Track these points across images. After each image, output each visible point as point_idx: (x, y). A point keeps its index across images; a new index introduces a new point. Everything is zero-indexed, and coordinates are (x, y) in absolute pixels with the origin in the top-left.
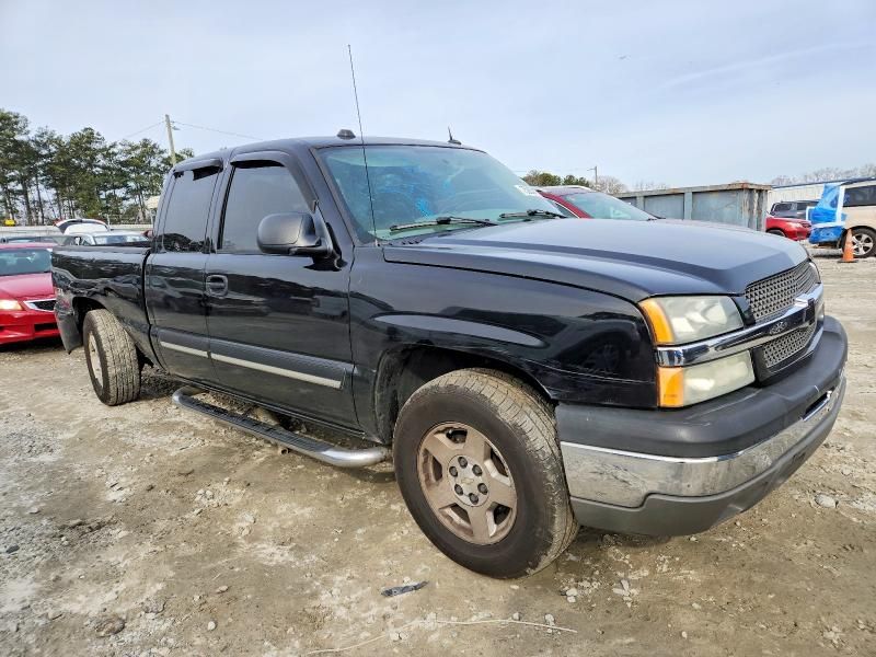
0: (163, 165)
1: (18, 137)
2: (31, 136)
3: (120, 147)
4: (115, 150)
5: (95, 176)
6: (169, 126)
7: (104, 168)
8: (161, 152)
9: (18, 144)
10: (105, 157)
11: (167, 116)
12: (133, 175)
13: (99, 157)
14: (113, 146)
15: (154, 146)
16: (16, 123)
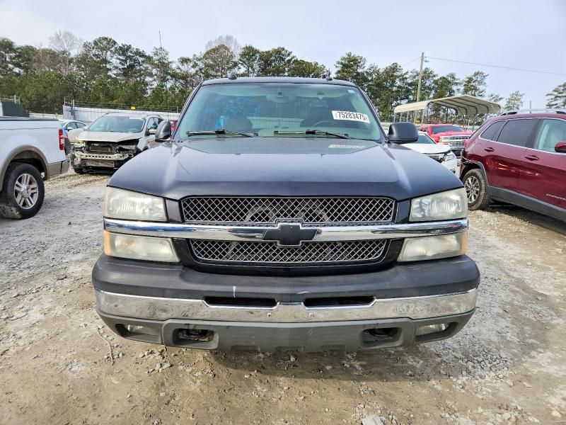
0: (433, 85)
1: (359, 71)
2: (365, 69)
3: (410, 74)
4: (407, 76)
5: (393, 92)
6: (422, 60)
7: (399, 87)
8: (434, 76)
9: (358, 74)
10: (400, 80)
11: (423, 54)
12: (413, 92)
13: (397, 80)
14: (407, 73)
15: (431, 73)
16: (360, 62)
